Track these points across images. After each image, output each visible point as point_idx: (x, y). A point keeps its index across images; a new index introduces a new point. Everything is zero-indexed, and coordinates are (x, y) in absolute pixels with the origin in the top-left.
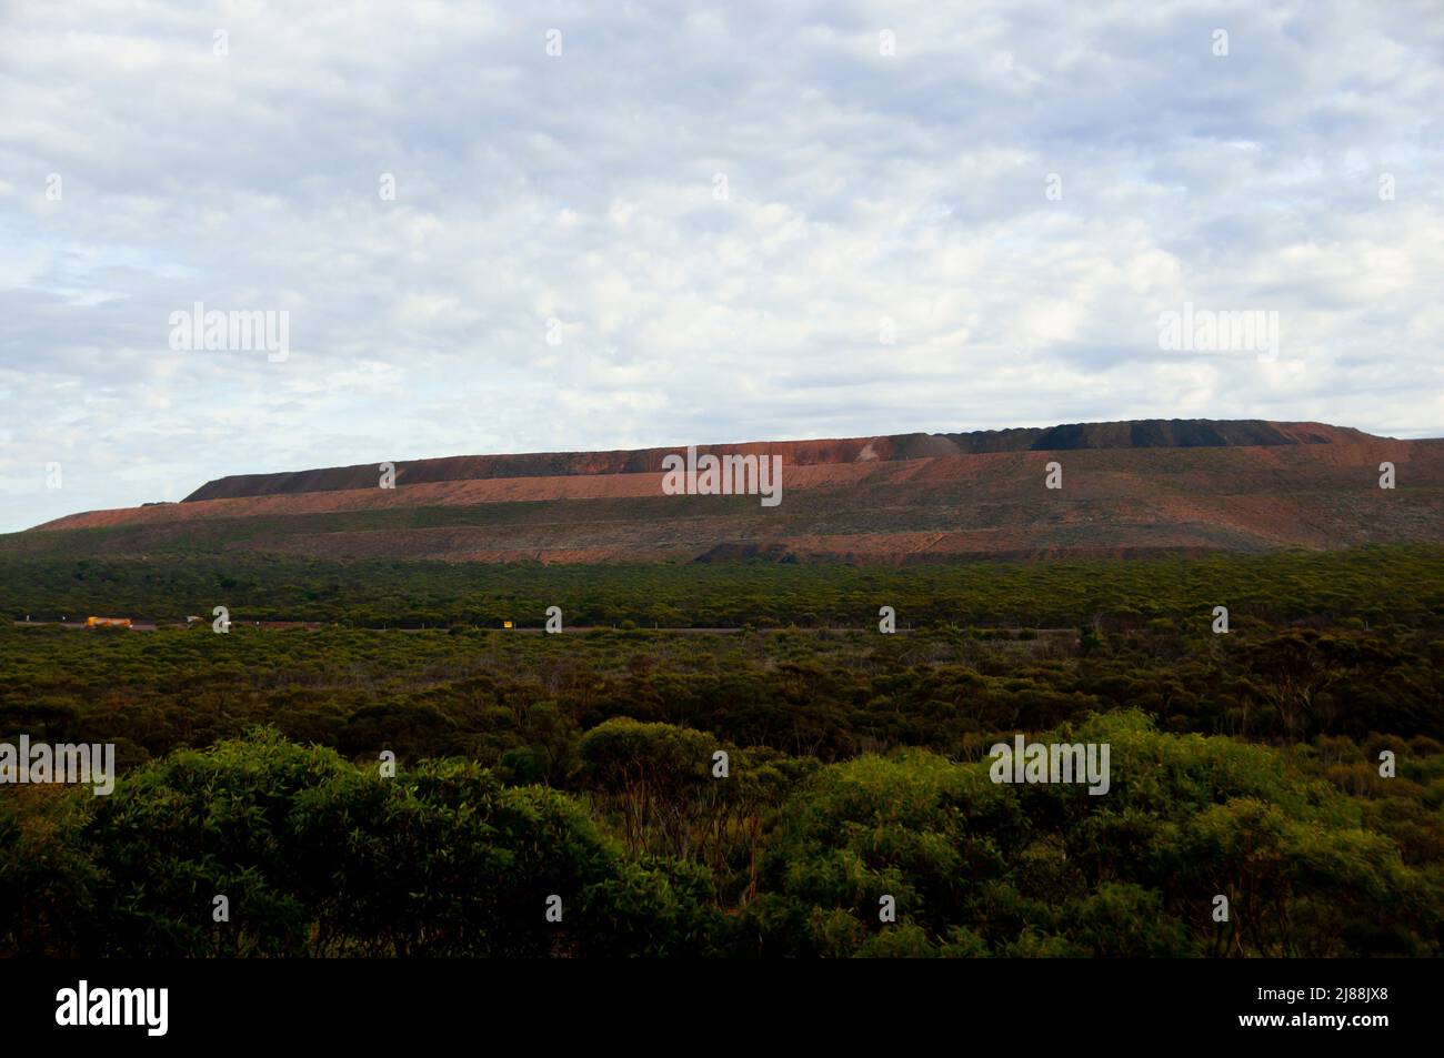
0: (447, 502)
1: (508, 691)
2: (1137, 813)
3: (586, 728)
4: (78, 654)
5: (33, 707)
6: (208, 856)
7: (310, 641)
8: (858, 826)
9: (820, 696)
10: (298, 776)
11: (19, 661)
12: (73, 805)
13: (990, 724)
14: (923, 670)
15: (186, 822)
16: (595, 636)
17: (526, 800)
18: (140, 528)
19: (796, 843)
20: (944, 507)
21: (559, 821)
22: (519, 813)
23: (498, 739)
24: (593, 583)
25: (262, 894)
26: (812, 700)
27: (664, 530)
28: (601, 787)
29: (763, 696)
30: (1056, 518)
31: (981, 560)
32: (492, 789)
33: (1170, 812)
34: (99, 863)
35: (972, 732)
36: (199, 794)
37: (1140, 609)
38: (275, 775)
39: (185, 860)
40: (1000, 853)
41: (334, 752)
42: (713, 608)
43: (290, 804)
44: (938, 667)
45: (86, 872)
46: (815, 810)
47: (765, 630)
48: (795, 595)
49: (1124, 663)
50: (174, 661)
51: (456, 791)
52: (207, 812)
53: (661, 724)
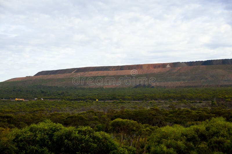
0: (85, 76)
1: (97, 113)
2: (222, 138)
3: (112, 120)
4: (13, 106)
5: (5, 116)
6: (37, 145)
7: (59, 103)
8: (165, 140)
9: (159, 114)
10: (55, 129)
11: (2, 107)
12: (11, 135)
13: (193, 120)
14: (179, 109)
15: (33, 139)
16: (114, 102)
17: (99, 134)
18: (25, 81)
19: (153, 143)
20: (184, 77)
21: (106, 139)
22: (98, 137)
23: (95, 122)
25: (48, 152)
26: (157, 115)
28: (115, 132)
29: (147, 114)
30: (206, 79)
31: (191, 87)
32: (93, 132)
33: (229, 138)
34: (16, 146)
35: (189, 121)
36: (36, 133)
37: (224, 97)
38: (50, 129)
39: (33, 146)
40: (194, 146)
41: (62, 125)
42: (137, 97)
43: (53, 135)
44: (182, 108)
45: (13, 148)
46: (156, 136)
47: (148, 101)
48: (153, 94)
49: (221, 108)
50: (32, 107)
51: (86, 132)
52: (37, 136)
53: (127, 120)
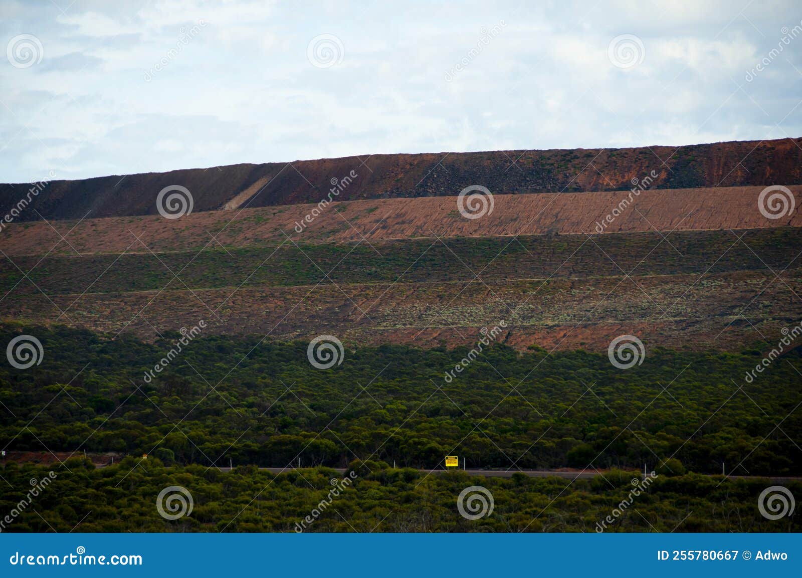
0: (342, 238)
7: (97, 488)
24: (604, 389)
27: (738, 294)
